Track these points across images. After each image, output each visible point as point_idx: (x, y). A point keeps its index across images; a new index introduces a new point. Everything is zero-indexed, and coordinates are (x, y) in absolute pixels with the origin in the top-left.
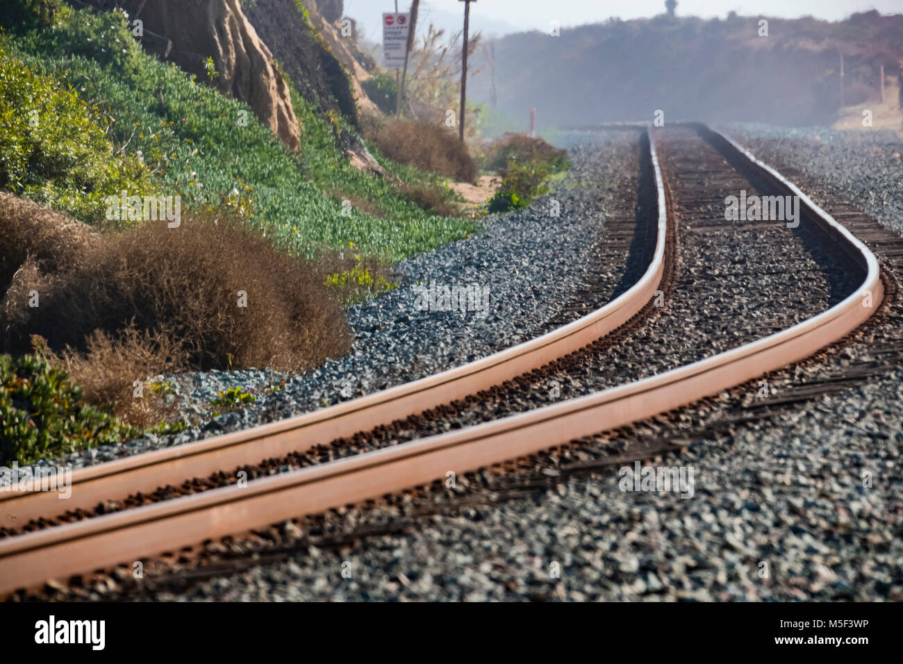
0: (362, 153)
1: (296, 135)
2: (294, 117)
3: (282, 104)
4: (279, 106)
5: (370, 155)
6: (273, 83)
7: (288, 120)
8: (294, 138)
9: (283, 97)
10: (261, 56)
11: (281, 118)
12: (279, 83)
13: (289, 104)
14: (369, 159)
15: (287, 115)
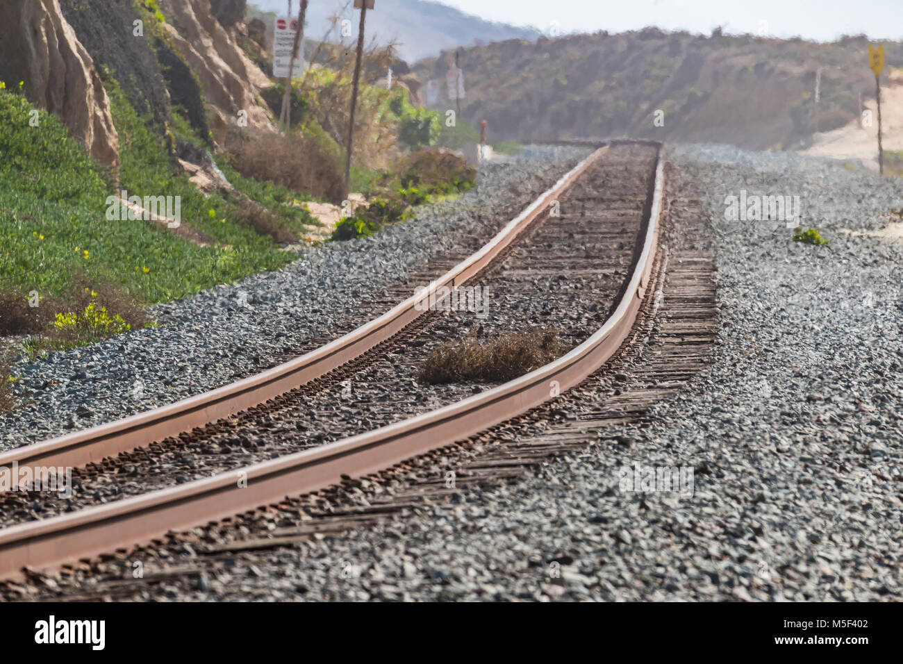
0: (208, 169)
1: (114, 148)
2: (113, 128)
3: (100, 113)
4: (96, 117)
5: (218, 171)
6: (91, 91)
7: (106, 131)
8: (111, 151)
9: (102, 107)
10: (78, 60)
11: (98, 130)
12: (98, 90)
13: (108, 114)
14: (215, 175)
15: (104, 126)
